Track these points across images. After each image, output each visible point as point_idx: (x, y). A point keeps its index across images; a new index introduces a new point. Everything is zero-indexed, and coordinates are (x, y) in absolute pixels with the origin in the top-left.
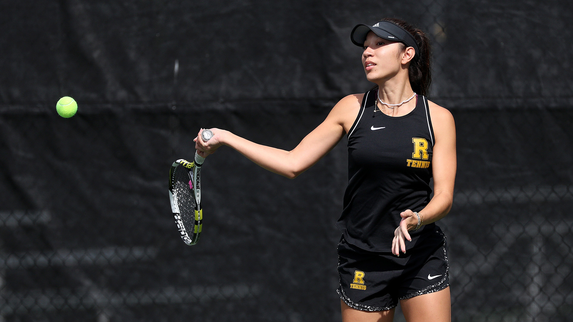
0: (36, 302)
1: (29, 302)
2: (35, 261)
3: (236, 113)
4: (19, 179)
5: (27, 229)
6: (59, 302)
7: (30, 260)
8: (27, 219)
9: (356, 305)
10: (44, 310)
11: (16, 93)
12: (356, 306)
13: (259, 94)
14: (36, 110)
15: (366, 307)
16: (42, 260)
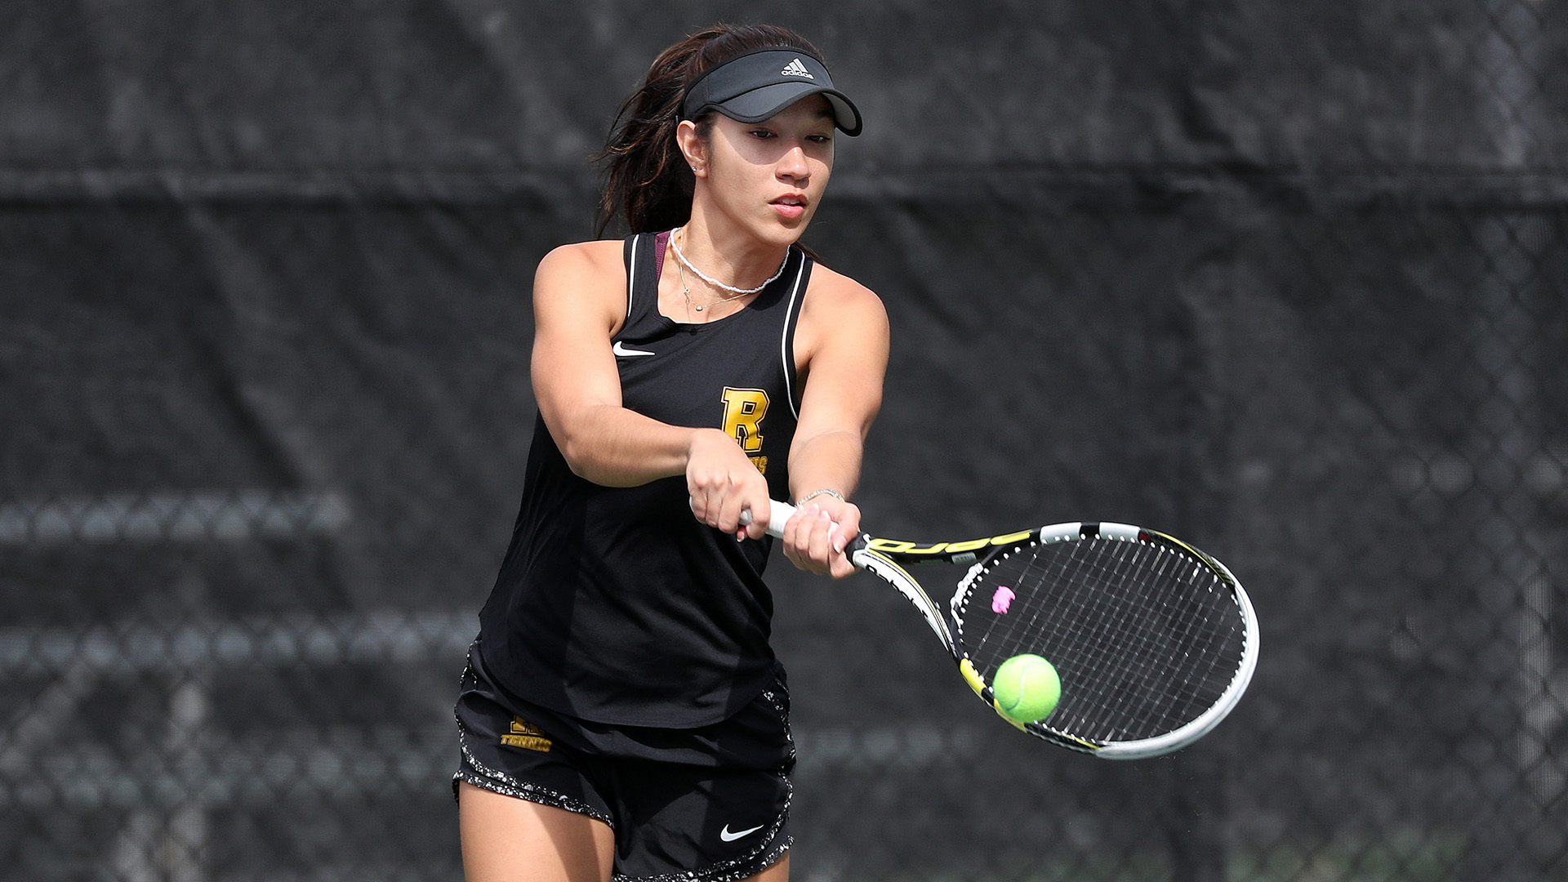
0: (302, 770)
1: (281, 767)
2: (301, 645)
3: (912, 207)
4: (256, 396)
5: (278, 549)
6: (371, 769)
7: (283, 643)
8: (278, 519)
9: (526, 788)
10: (325, 797)
11: (250, 135)
12: (527, 791)
13: (982, 148)
14: (311, 189)
15: (555, 794)
16: (322, 642)
